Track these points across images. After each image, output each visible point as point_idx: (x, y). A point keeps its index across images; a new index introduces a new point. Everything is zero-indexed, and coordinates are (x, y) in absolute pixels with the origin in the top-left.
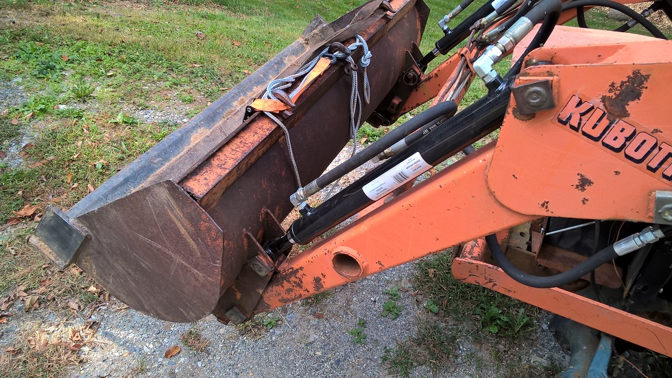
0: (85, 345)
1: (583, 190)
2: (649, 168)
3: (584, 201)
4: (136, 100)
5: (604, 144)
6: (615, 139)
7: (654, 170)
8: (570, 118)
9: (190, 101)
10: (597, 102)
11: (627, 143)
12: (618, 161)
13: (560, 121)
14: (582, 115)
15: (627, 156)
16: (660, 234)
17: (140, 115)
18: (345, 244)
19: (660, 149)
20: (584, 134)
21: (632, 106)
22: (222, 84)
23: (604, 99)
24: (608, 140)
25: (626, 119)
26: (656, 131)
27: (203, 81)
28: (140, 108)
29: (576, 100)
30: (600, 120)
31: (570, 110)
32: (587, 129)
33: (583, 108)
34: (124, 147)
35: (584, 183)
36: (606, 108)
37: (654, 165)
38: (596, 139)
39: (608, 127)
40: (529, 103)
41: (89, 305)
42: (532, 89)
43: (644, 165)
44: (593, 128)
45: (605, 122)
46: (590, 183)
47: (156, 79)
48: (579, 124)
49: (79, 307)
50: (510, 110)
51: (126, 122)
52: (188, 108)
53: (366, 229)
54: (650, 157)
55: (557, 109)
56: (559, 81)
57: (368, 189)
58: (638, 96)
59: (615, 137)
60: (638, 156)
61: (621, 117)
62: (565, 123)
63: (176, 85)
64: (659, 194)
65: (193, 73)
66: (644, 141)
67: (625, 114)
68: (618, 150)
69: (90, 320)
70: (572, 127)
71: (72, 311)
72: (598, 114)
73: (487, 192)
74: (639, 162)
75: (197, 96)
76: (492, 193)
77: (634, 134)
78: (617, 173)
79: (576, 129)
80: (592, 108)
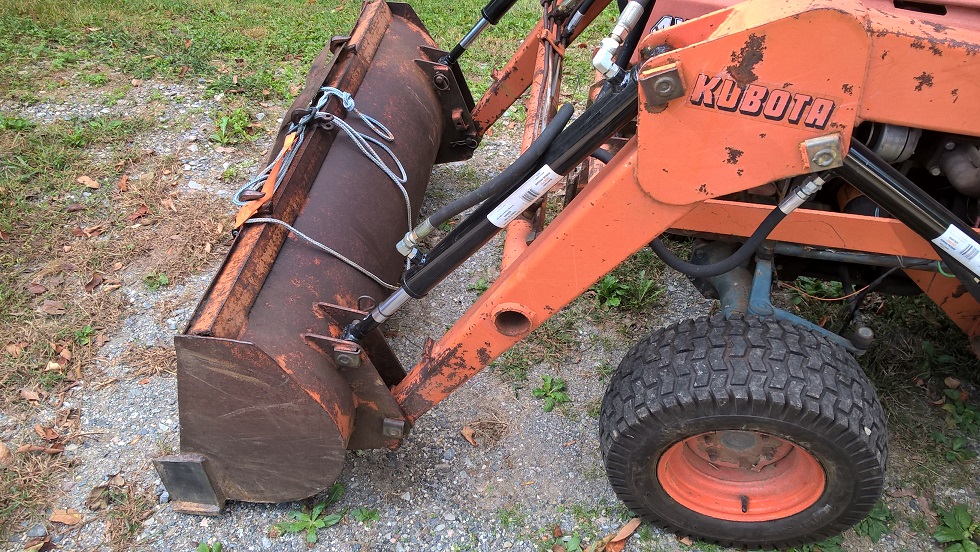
0: (68, 443)
1: (735, 162)
2: (791, 121)
3: (740, 172)
4: (16, 92)
5: (742, 112)
6: (751, 103)
7: (796, 122)
8: (702, 97)
9: (103, 83)
10: (724, 74)
11: (764, 105)
12: (760, 124)
13: (694, 103)
14: (713, 90)
15: (767, 117)
16: (820, 181)
17: (30, 114)
18: (504, 299)
19: (796, 100)
20: (720, 108)
21: (757, 69)
22: (142, 51)
23: (729, 70)
24: (745, 106)
25: (755, 82)
26: (787, 85)
27: (111, 50)
28: (27, 104)
29: (703, 78)
30: (731, 91)
31: (700, 89)
32: (722, 102)
33: (712, 84)
34: (23, 163)
35: (734, 155)
36: (733, 77)
37: (794, 117)
38: (733, 110)
39: (741, 94)
40: (659, 94)
41: (55, 390)
42: (661, 80)
43: (785, 119)
44: (727, 100)
45: (737, 91)
46: (740, 153)
47: (35, 56)
48: (713, 100)
49: (40, 395)
50: (642, 107)
51: (12, 127)
52: (103, 92)
53: (523, 275)
54: (788, 111)
55: (687, 93)
56: (682, 65)
57: (495, 217)
58: (760, 58)
59: (750, 102)
60: (778, 113)
61: (750, 82)
62: (699, 104)
63: (72, 62)
64: (808, 143)
65: (91, 41)
66: (779, 98)
67: (754, 78)
68: (756, 114)
69: (62, 409)
70: (706, 105)
71: (31, 402)
72: (728, 85)
73: (641, 194)
74: (780, 118)
75: (109, 73)
76: (646, 194)
77: (767, 93)
78: (763, 135)
79: (712, 106)
80: (721, 80)
